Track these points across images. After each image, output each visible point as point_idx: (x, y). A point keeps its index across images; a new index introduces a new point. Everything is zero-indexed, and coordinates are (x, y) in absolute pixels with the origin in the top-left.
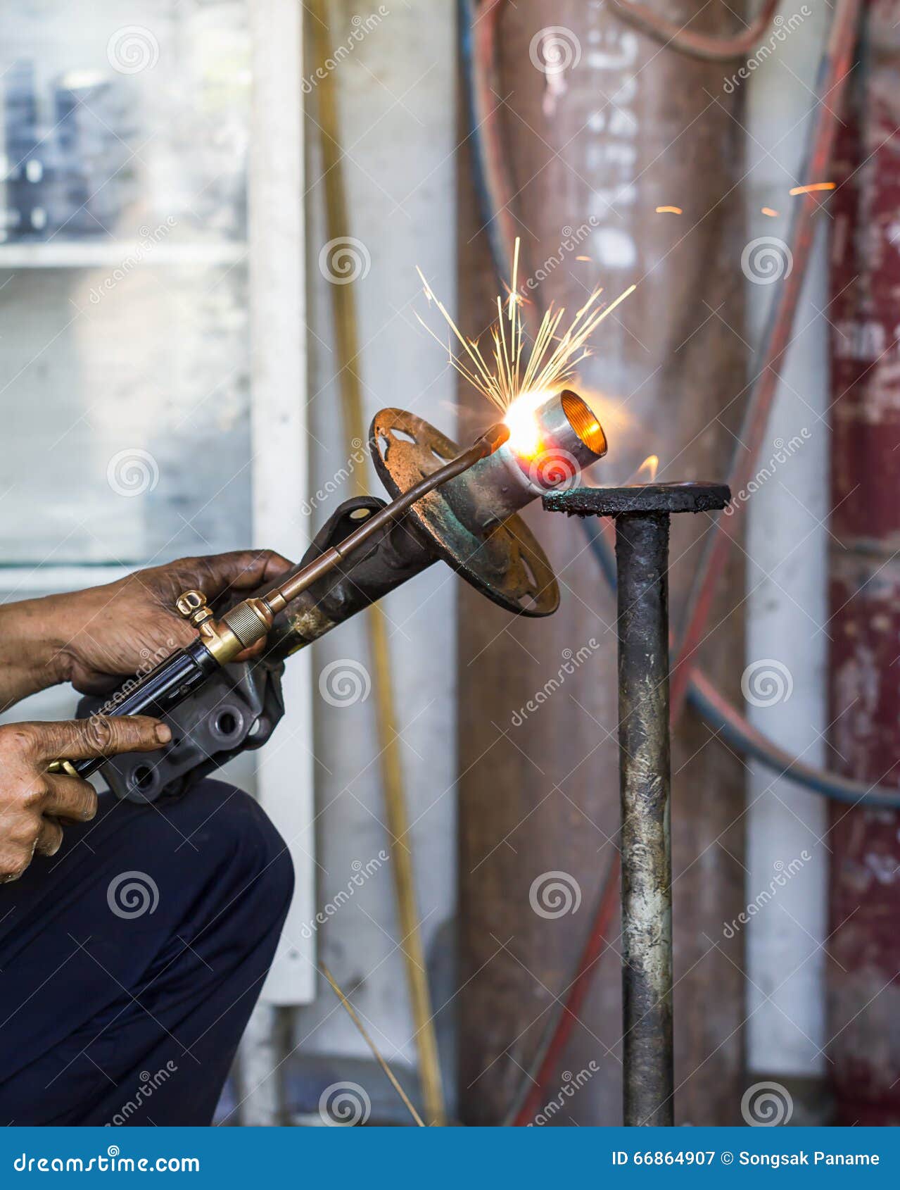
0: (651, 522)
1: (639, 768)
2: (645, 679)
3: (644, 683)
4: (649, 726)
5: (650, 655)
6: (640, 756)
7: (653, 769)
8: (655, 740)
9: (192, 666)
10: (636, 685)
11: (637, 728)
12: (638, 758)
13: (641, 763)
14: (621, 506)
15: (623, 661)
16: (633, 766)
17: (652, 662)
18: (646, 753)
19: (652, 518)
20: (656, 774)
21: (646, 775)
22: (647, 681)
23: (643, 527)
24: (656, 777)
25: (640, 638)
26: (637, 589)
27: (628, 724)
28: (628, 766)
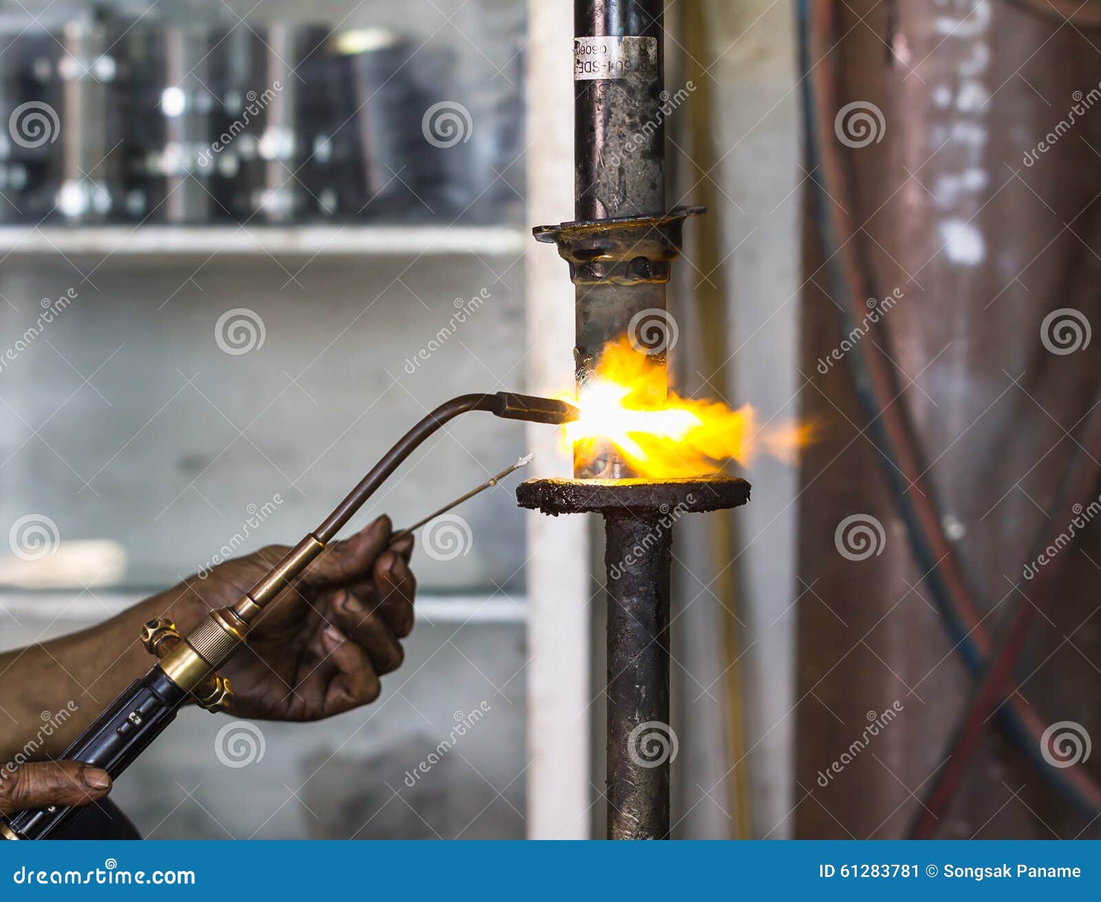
0: (644, 523)
1: (626, 825)
2: (635, 715)
3: (632, 721)
4: (638, 774)
5: (641, 686)
6: (627, 810)
7: (642, 827)
8: (646, 792)
9: (151, 700)
10: (624, 723)
11: (625, 776)
12: (625, 814)
13: (628, 819)
14: (591, 500)
16: (618, 822)
17: (644, 695)
18: (634, 807)
19: (644, 518)
20: (646, 833)
21: (634, 834)
22: (637, 718)
23: (634, 527)
24: (646, 837)
25: (629, 664)
26: (626, 604)
27: (614, 771)
28: (614, 822)
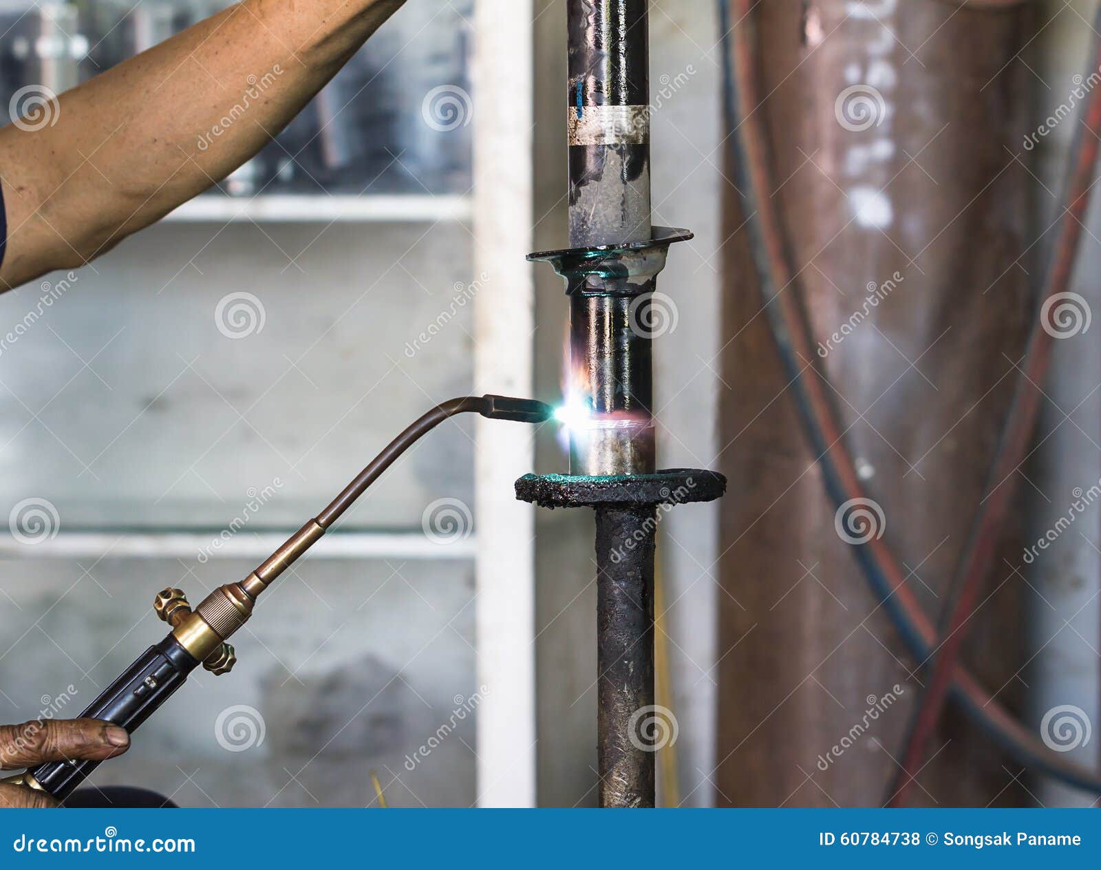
0: (631, 514)
1: (616, 787)
2: (623, 689)
3: (622, 693)
5: (629, 662)
6: (617, 774)
7: (631, 789)
8: (634, 757)
9: (165, 666)
10: (613, 695)
11: (615, 743)
12: (615, 777)
13: (618, 782)
14: (586, 496)
15: (601, 668)
16: (609, 784)
17: (632, 670)
18: (623, 771)
19: (632, 510)
20: (635, 795)
21: (624, 796)
22: (625, 691)
23: (623, 519)
24: (635, 798)
25: (618, 642)
26: (615, 588)
27: (605, 739)
28: (605, 784)
